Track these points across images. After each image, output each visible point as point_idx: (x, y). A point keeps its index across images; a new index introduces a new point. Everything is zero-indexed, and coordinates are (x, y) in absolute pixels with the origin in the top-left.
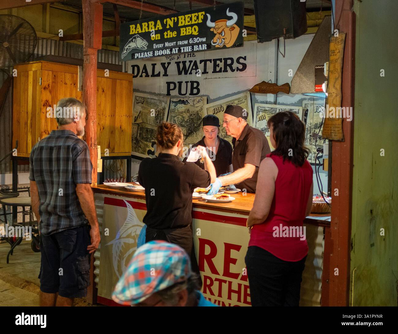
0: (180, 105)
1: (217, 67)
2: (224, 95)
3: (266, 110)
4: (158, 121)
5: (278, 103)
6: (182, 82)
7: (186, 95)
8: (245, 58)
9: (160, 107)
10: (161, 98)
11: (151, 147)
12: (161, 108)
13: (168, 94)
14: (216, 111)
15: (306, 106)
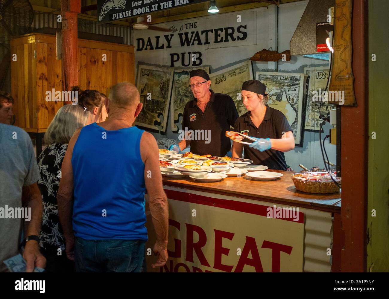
0: (184, 76)
1: (218, 37)
2: (225, 64)
3: (268, 78)
4: (163, 92)
5: (279, 70)
6: (185, 53)
7: (189, 66)
8: (245, 27)
9: (164, 79)
10: (165, 70)
11: (157, 118)
12: (166, 80)
13: (172, 65)
14: (219, 81)
15: (308, 73)
